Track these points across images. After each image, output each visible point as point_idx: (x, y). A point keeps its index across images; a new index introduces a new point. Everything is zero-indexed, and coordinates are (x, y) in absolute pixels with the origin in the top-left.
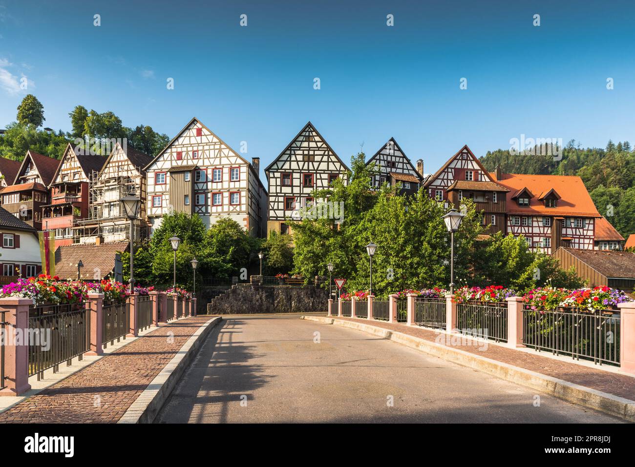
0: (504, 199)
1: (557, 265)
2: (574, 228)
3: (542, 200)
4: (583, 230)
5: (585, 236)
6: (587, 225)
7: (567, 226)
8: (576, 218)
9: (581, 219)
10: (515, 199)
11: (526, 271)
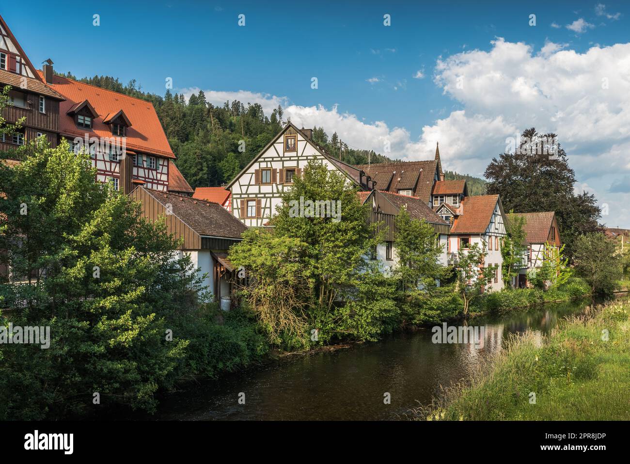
0: (56, 111)
1: (139, 213)
2: (146, 168)
3: (108, 123)
4: (157, 173)
5: (158, 181)
6: (161, 167)
7: (139, 165)
8: (148, 155)
9: (154, 157)
10: (72, 115)
11: (92, 218)
